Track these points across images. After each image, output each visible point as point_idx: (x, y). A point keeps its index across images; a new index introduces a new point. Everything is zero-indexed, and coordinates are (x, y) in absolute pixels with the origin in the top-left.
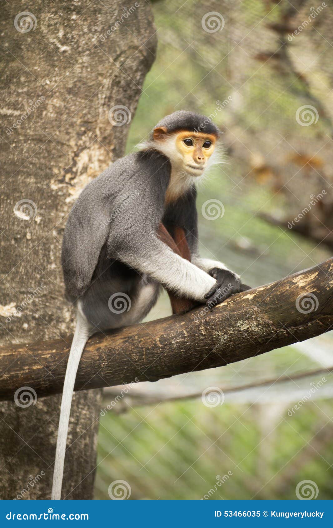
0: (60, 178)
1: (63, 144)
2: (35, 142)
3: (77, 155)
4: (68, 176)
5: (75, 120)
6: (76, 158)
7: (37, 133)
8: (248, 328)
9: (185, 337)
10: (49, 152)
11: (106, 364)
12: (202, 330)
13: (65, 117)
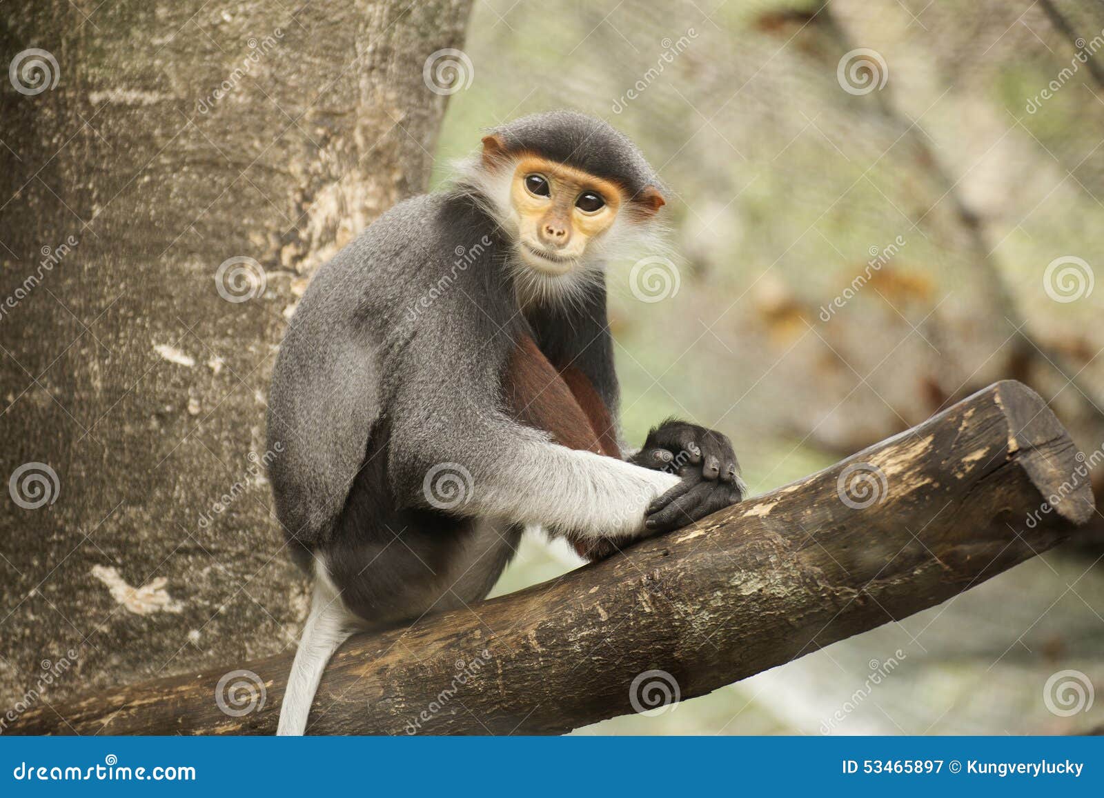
0: (268, 257)
1: (271, 172)
2: (201, 170)
3: (308, 198)
4: (289, 252)
5: (298, 109)
6: (305, 206)
7: (203, 146)
8: (760, 590)
9: (601, 624)
10: (237, 192)
11: (403, 705)
12: (644, 604)
13: (273, 102)
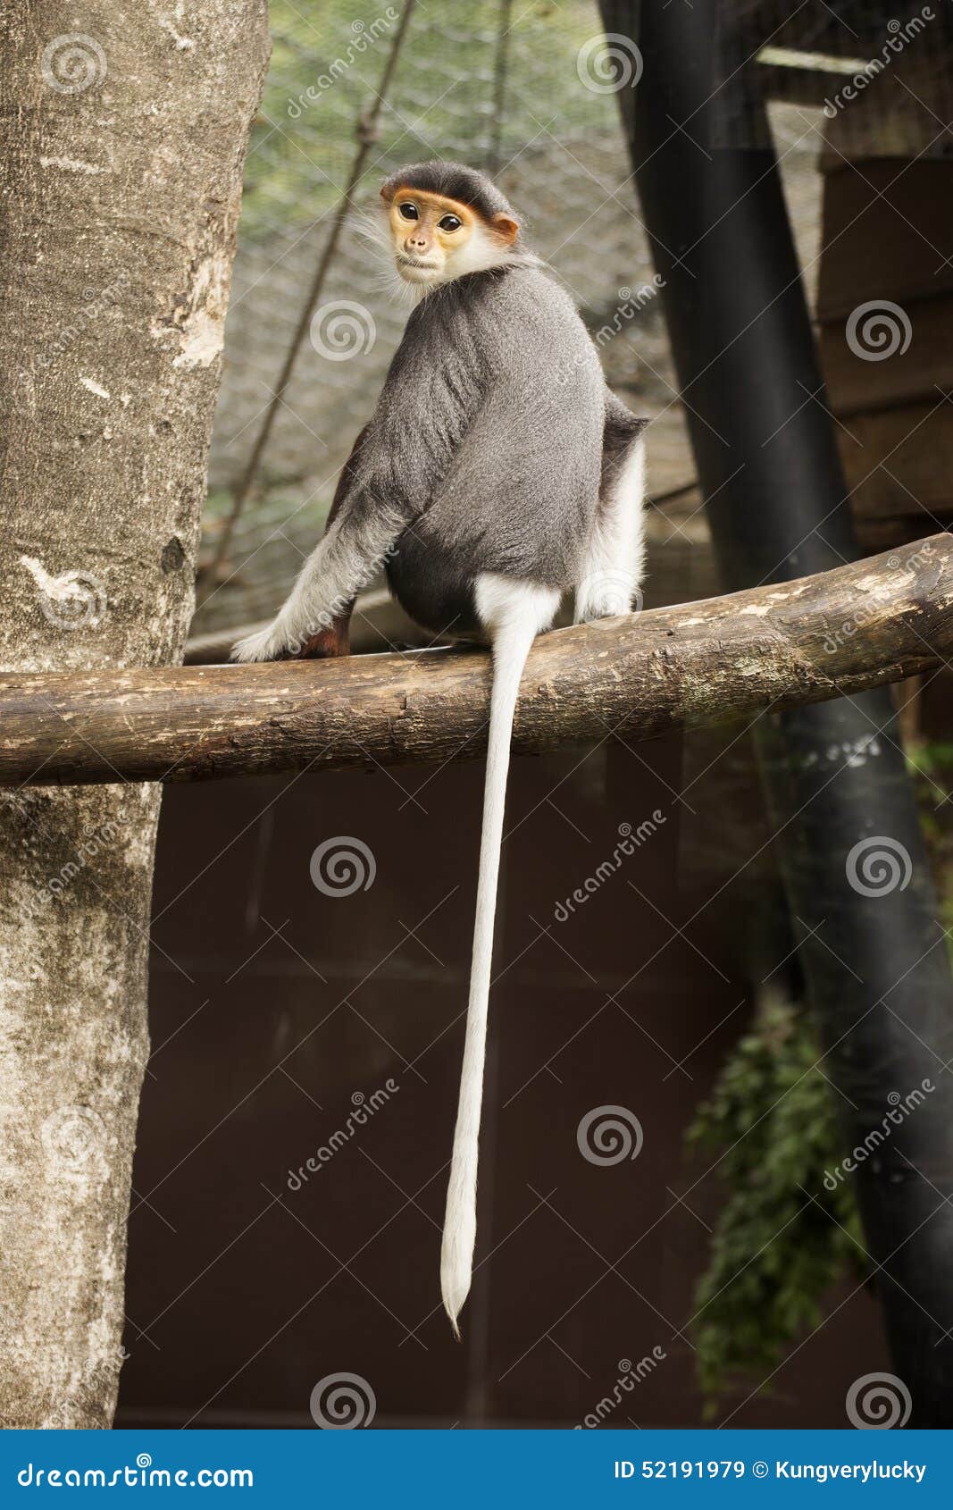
0: (166, 315)
1: (175, 243)
2: (127, 236)
3: (194, 269)
4: (179, 311)
5: (196, 195)
6: (192, 275)
7: (131, 216)
8: (758, 674)
9: (615, 684)
10: (150, 259)
11: (422, 725)
12: (656, 672)
13: (180, 186)
